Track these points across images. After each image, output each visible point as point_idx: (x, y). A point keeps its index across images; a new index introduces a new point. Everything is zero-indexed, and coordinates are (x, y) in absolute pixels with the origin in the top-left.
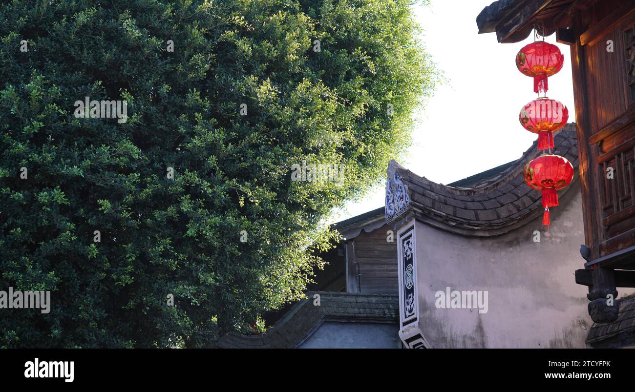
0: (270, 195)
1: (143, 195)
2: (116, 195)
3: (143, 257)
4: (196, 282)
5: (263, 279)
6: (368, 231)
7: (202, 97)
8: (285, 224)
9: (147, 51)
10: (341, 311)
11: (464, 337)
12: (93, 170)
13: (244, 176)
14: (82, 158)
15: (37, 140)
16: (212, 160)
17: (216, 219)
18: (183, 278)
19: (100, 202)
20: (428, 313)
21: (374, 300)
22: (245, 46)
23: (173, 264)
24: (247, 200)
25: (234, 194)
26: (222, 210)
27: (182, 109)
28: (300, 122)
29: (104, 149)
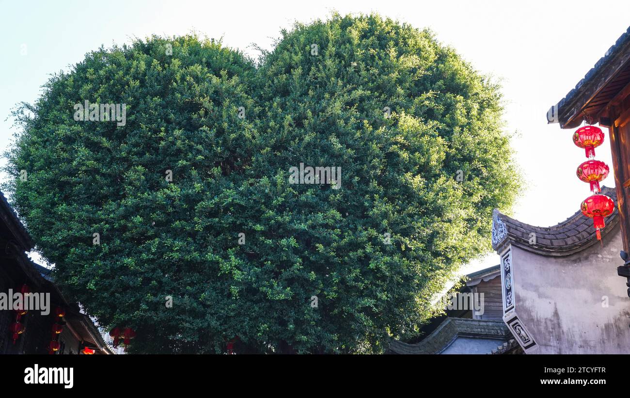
0: (421, 245)
1: (343, 242)
2: (327, 243)
3: (343, 281)
4: (375, 297)
5: (417, 299)
6: (486, 280)
7: (379, 185)
8: (431, 265)
9: (345, 157)
10: (469, 330)
11: (546, 319)
12: (313, 227)
13: (405, 233)
14: (307, 220)
15: (281, 209)
16: (385, 222)
17: (387, 259)
18: (367, 296)
19: (317, 245)
20: (521, 303)
21: (491, 324)
22: (405, 155)
23: (361, 286)
24: (406, 247)
25: (398, 244)
26: (391, 254)
27: (367, 192)
28: (439, 201)
29: (320, 215)
